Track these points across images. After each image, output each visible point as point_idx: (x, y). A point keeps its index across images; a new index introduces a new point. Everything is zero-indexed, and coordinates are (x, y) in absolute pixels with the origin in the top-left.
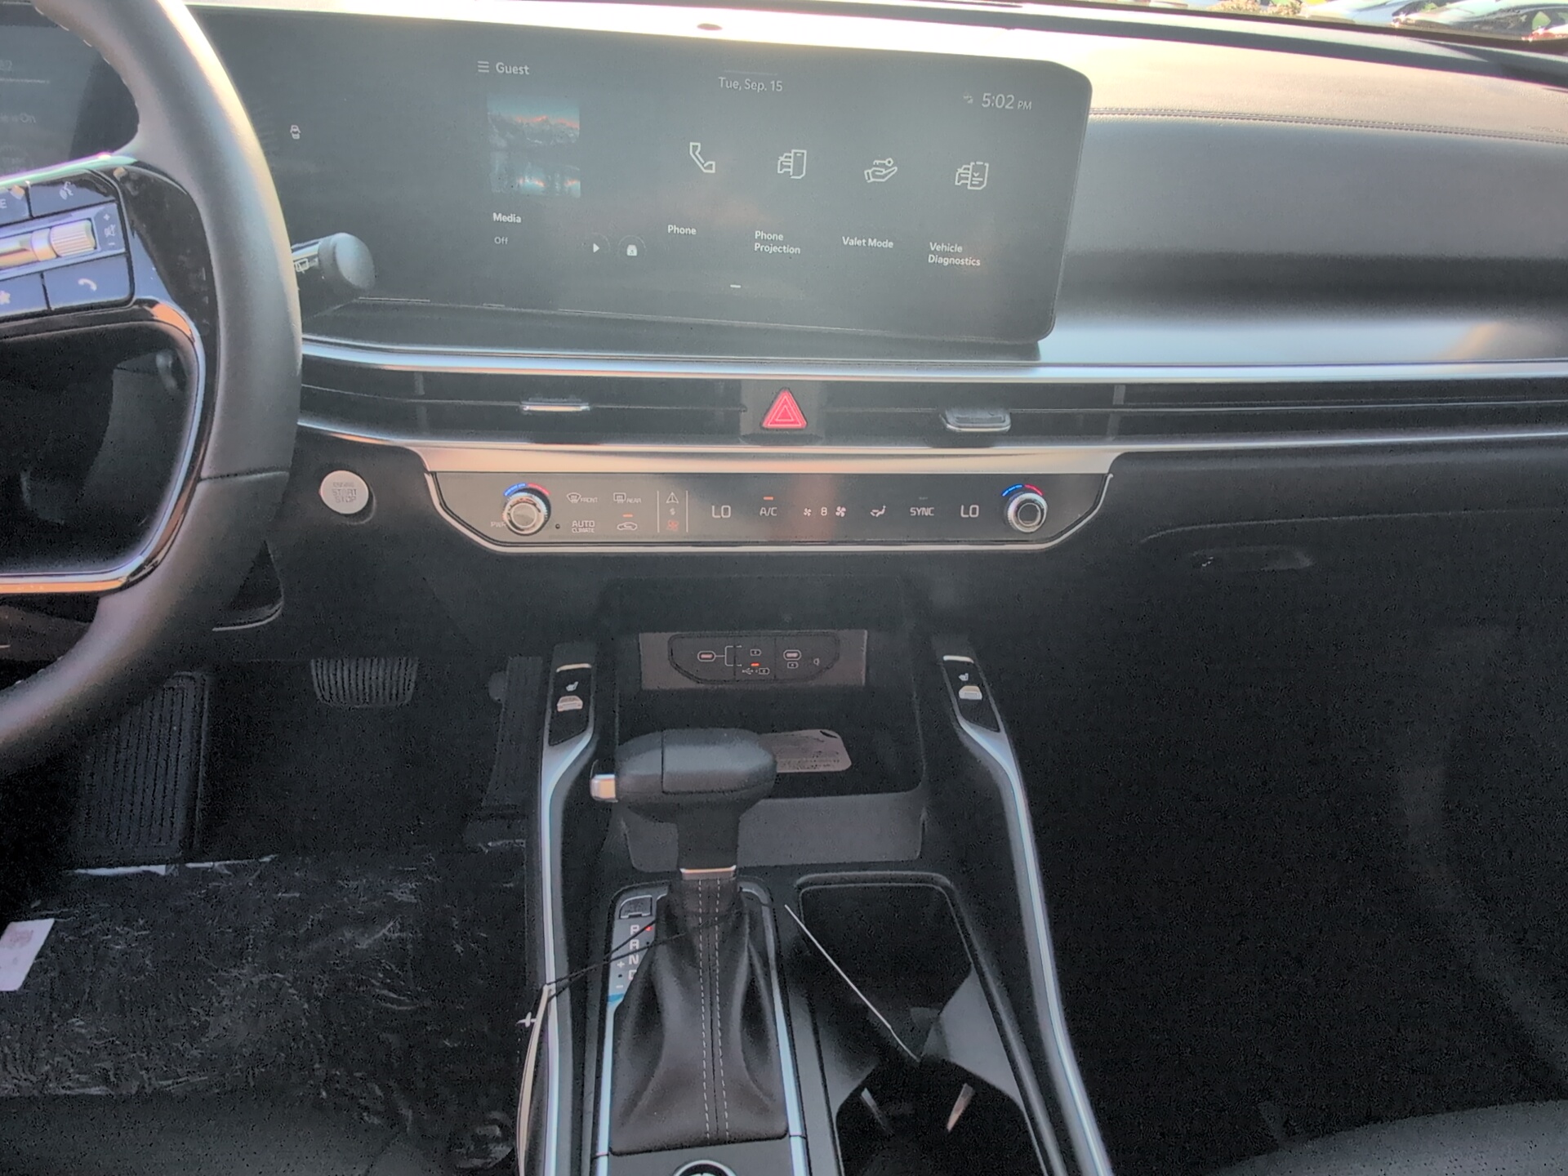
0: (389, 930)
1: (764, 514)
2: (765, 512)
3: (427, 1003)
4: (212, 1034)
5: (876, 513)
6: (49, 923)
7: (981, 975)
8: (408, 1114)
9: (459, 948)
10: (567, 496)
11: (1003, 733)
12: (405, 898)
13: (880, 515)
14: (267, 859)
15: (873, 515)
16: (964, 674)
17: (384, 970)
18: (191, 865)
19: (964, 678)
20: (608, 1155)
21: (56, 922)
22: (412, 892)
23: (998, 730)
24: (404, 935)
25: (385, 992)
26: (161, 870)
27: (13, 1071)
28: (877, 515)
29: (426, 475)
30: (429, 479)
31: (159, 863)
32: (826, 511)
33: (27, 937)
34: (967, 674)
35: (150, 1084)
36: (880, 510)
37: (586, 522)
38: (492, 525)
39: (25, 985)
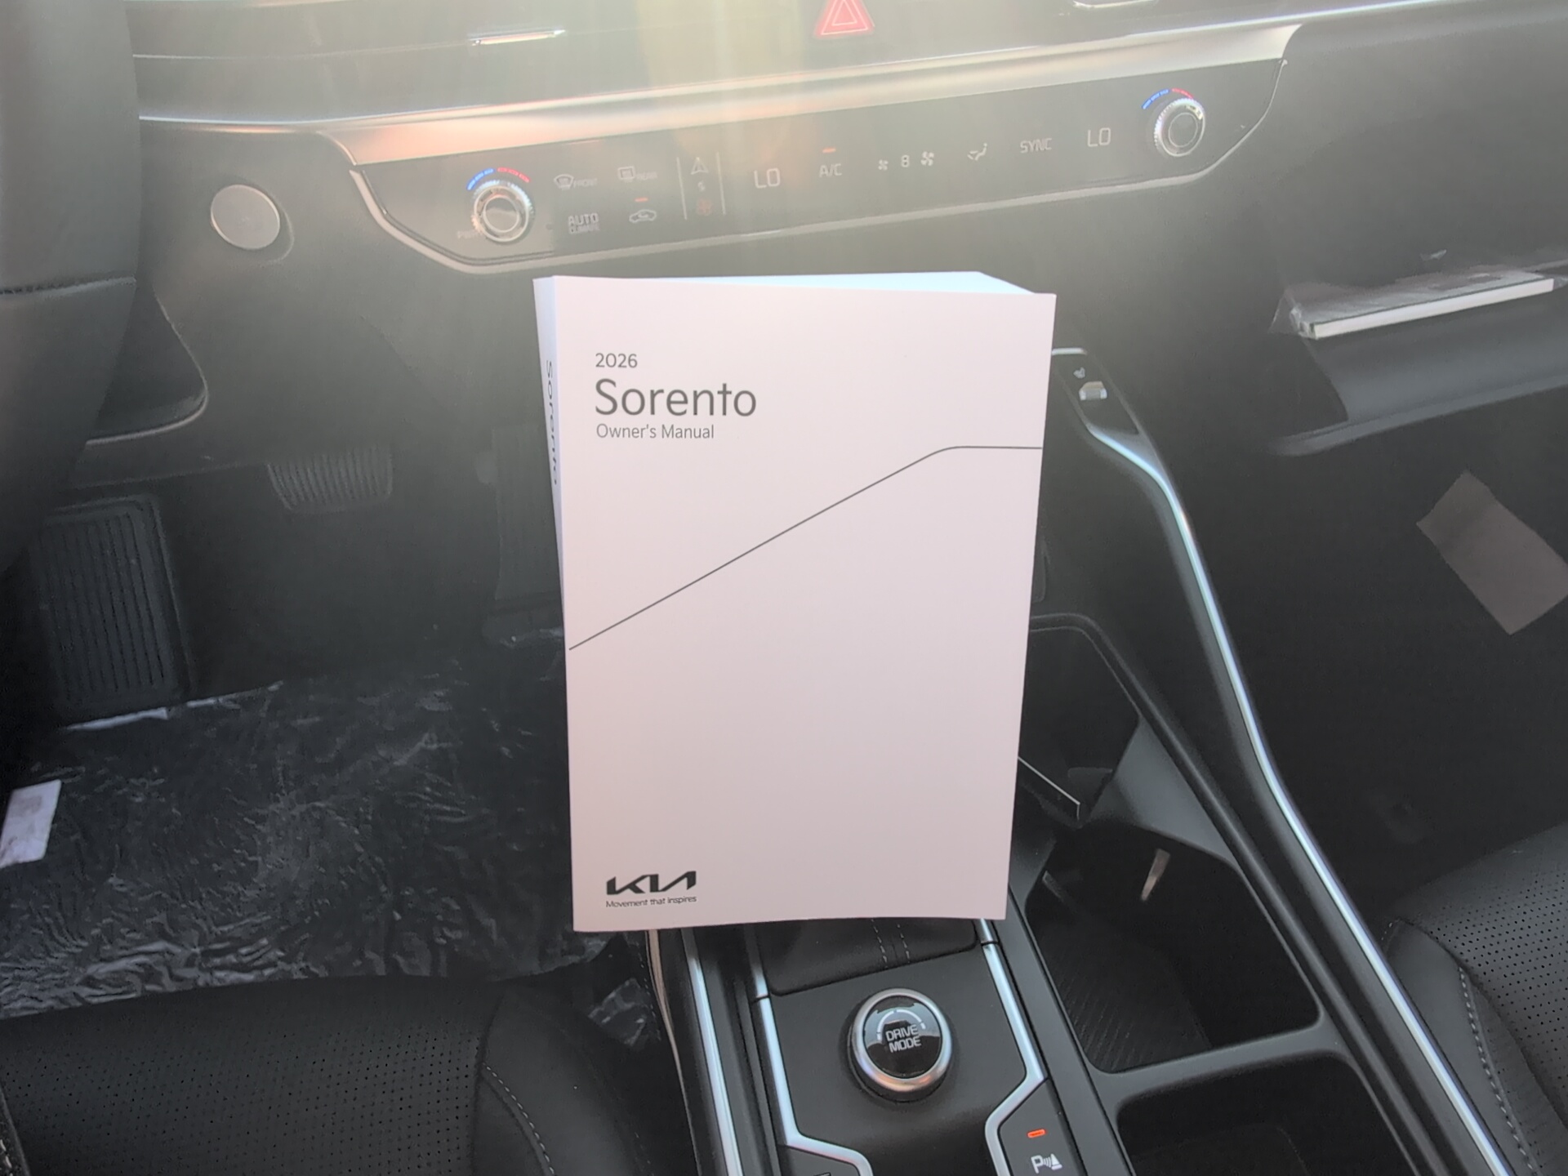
0: (426, 743)
1: (825, 175)
2: (826, 172)
3: (485, 811)
4: (262, 873)
5: (974, 156)
6: (54, 787)
7: (1152, 721)
8: (491, 923)
9: (506, 751)
10: (555, 180)
11: (1143, 434)
12: (435, 707)
13: (981, 157)
14: (274, 687)
15: (971, 158)
16: (1079, 369)
17: (431, 785)
18: (192, 704)
19: (1080, 374)
20: (768, 996)
21: (63, 784)
22: (441, 699)
23: (1137, 432)
24: (444, 745)
25: (437, 806)
26: (162, 713)
27: (62, 940)
28: (977, 158)
29: (352, 173)
30: (356, 176)
31: (156, 707)
32: (907, 161)
33: (38, 803)
34: (1082, 369)
35: (211, 933)
36: (981, 151)
37: (587, 216)
38: (459, 237)
39: (48, 851)
